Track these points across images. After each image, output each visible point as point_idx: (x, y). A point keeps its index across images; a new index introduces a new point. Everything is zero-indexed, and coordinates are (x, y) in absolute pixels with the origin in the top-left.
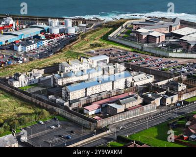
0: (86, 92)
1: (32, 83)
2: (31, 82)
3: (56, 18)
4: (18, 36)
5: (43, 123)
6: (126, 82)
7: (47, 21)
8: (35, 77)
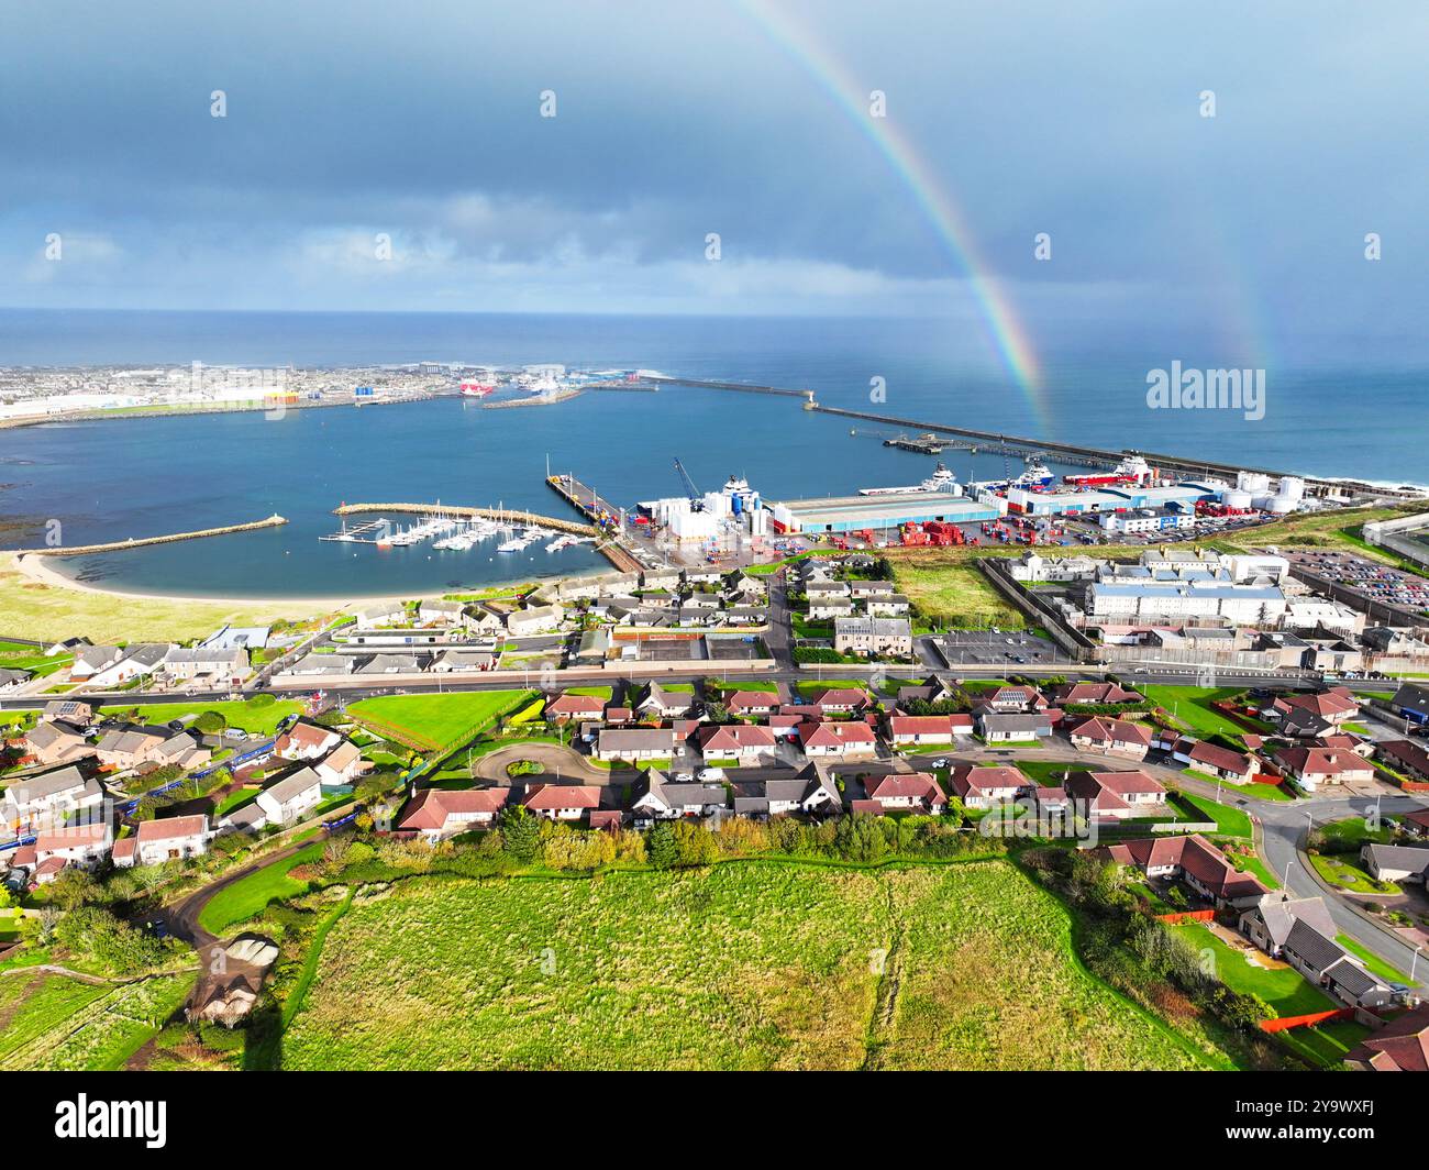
0: (1138, 606)
1: (1058, 579)
2: (1055, 577)
3: (1260, 473)
4: (1129, 497)
5: (998, 632)
6: (1262, 610)
7: (1236, 476)
8: (1066, 568)
